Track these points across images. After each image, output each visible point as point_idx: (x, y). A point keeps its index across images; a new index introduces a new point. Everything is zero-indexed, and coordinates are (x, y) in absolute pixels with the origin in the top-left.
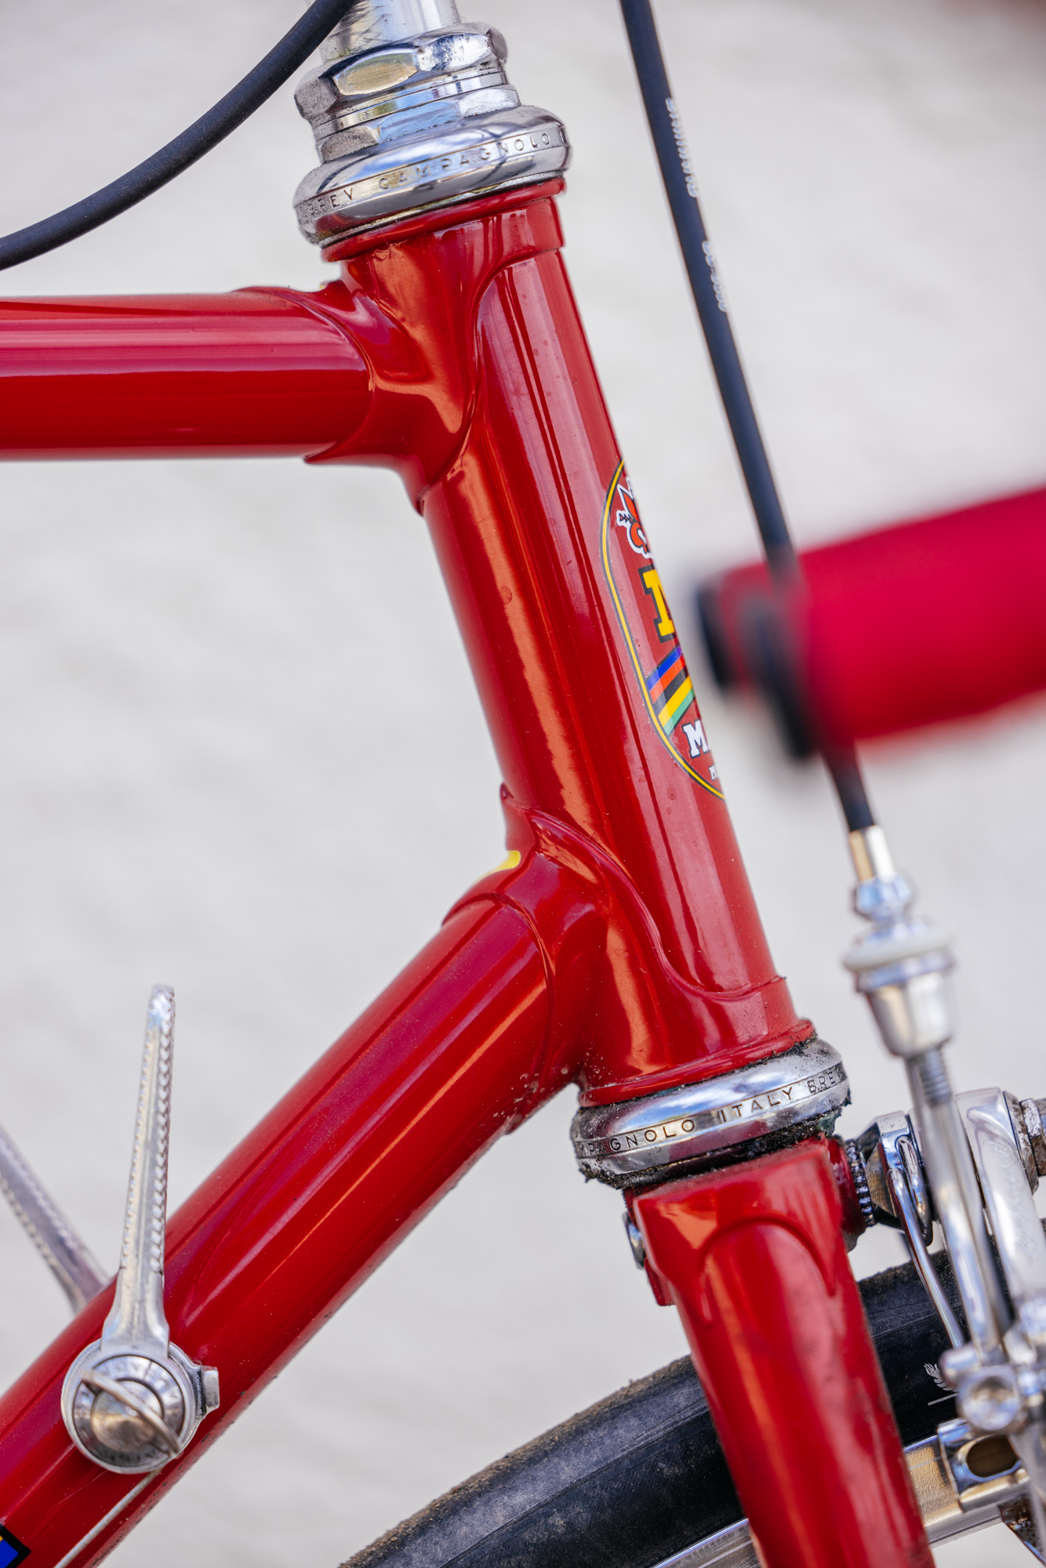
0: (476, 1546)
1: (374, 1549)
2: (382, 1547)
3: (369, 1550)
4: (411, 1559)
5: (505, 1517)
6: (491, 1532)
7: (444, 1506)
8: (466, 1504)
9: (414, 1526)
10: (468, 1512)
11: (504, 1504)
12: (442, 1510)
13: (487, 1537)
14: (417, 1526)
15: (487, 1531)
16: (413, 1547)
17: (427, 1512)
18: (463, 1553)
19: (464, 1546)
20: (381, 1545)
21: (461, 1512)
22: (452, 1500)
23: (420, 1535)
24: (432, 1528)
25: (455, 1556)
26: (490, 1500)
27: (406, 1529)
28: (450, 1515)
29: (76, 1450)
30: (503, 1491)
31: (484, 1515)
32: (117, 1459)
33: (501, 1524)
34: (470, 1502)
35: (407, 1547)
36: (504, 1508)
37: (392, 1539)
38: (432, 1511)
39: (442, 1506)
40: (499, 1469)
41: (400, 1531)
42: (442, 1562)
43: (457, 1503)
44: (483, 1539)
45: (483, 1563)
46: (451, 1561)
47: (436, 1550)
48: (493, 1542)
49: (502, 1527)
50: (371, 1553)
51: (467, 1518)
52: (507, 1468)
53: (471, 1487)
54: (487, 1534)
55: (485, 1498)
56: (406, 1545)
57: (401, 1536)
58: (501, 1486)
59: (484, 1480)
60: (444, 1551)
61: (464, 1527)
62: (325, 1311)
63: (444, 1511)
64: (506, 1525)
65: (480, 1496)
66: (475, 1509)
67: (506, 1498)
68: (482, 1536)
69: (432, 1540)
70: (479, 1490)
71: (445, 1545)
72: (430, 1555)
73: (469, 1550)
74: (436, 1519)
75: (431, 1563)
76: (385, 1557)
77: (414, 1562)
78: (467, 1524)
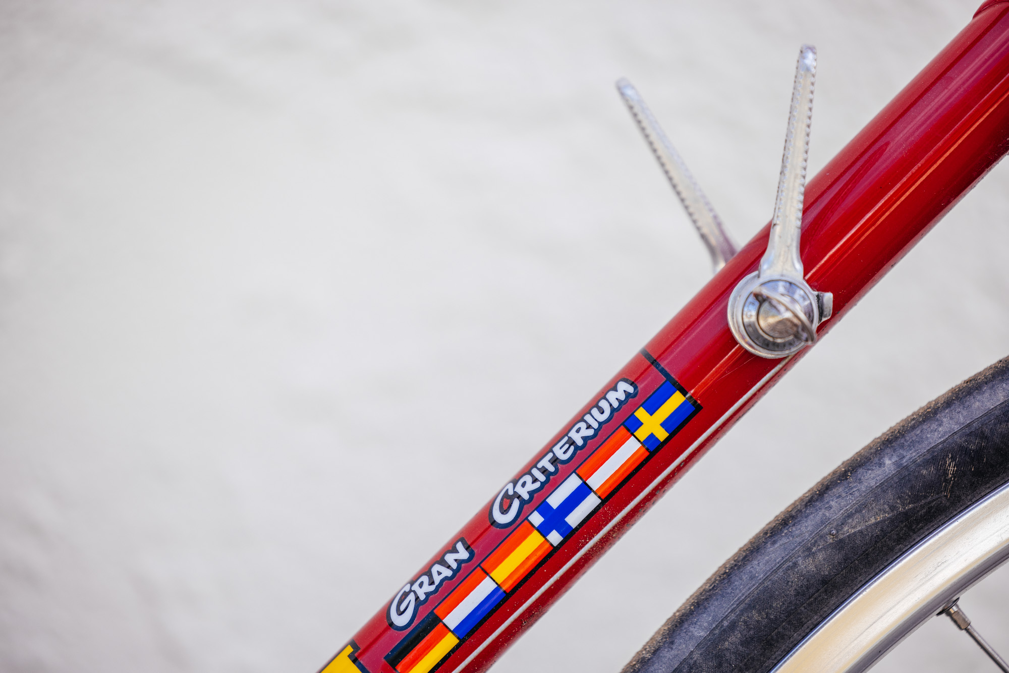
0: (985, 415)
1: (915, 416)
2: (921, 416)
3: (912, 417)
4: (942, 422)
5: (1004, 396)
6: (996, 405)
7: (961, 390)
8: (977, 389)
9: (942, 402)
10: (979, 394)
11: (1003, 388)
12: (960, 393)
13: (993, 409)
14: (944, 402)
15: (993, 405)
16: (943, 414)
17: (950, 394)
18: (977, 419)
19: (979, 414)
20: (920, 414)
21: (975, 394)
22: (966, 386)
23: (947, 407)
24: (955, 403)
25: (972, 420)
26: (993, 386)
27: (936, 404)
28: (966, 396)
29: (741, 347)
30: (1002, 381)
31: (990, 395)
32: (771, 346)
33: (1002, 401)
34: (980, 387)
35: (939, 415)
36: (1004, 391)
37: (928, 410)
38: (953, 393)
39: (960, 390)
40: (997, 368)
41: (932, 405)
42: (963, 424)
43: (970, 388)
44: (990, 410)
45: (990, 425)
46: (969, 423)
47: (959, 417)
48: (997, 412)
49: (1003, 403)
50: (914, 419)
51: (979, 397)
52: (1003, 367)
53: (979, 379)
54: (992, 407)
55: (990, 385)
56: (937, 414)
57: (934, 409)
58: (1000, 378)
59: (988, 374)
60: (964, 417)
61: (977, 403)
62: (891, 262)
63: (962, 393)
64: (1005, 401)
65: (986, 383)
66: (984, 392)
67: (1004, 385)
68: (989, 408)
69: (956, 410)
70: (985, 380)
71: (965, 413)
72: (955, 420)
73: (981, 416)
74: (957, 398)
75: (956, 425)
76: (924, 421)
77: (944, 424)
78: (979, 401)
